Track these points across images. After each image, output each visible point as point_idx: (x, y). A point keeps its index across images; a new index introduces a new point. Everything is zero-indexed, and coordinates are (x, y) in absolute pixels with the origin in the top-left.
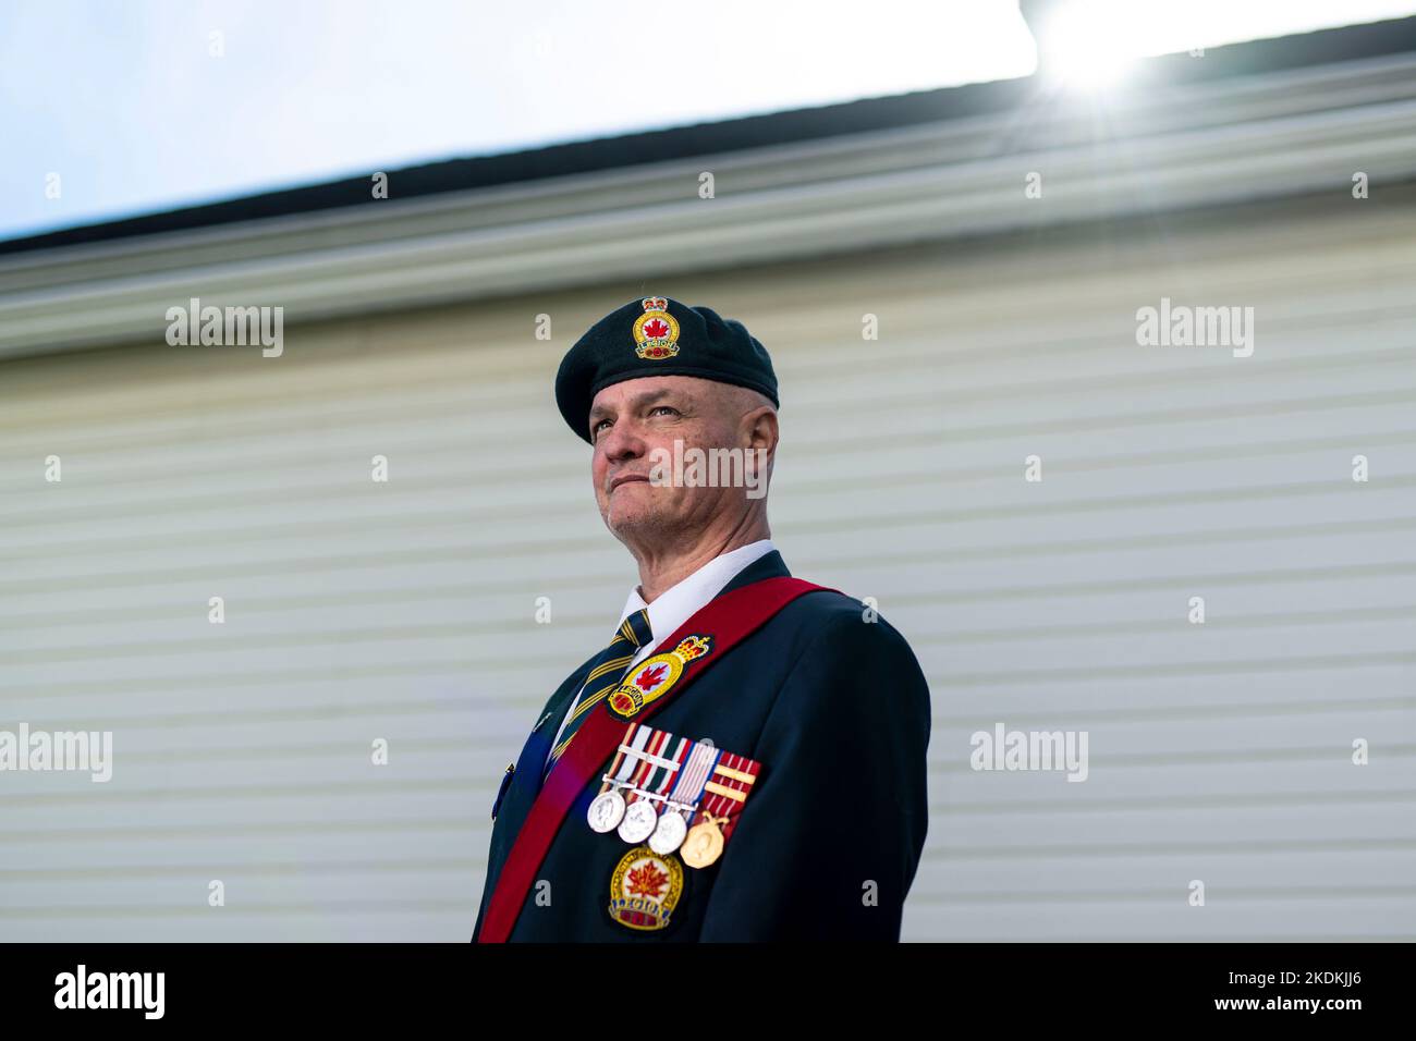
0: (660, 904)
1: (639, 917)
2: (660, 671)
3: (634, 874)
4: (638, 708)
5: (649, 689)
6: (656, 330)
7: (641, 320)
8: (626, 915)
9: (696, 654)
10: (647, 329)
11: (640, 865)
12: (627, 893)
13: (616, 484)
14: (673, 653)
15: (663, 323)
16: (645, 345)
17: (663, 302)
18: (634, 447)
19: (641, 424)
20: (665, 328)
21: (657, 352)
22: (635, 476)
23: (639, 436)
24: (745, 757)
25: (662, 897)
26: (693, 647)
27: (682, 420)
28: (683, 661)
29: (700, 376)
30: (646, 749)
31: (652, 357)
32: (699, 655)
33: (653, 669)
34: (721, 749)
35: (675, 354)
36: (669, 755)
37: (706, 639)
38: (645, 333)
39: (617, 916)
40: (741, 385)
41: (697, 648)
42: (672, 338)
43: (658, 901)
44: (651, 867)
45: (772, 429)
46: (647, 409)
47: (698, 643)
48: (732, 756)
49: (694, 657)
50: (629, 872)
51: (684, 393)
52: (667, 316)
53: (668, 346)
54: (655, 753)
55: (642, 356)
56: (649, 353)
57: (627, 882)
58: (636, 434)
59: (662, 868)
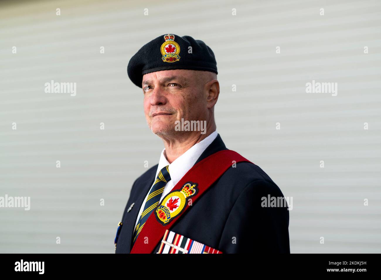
2: (176, 201)
4: (169, 219)
5: (172, 210)
6: (170, 49)
7: (163, 45)
9: (191, 193)
10: (167, 49)
13: (154, 115)
14: (181, 192)
15: (173, 46)
16: (166, 56)
17: (173, 37)
18: (162, 100)
19: (164, 89)
20: (174, 48)
21: (171, 59)
22: (163, 113)
23: (164, 95)
24: (215, 249)
26: (189, 190)
27: (182, 88)
28: (186, 197)
29: (188, 69)
30: (173, 243)
31: (169, 62)
32: (192, 194)
33: (173, 199)
34: (205, 244)
35: (178, 60)
36: (183, 246)
37: (194, 186)
38: (166, 51)
40: (205, 70)
41: (190, 190)
42: (177, 53)
45: (217, 88)
46: (167, 84)
47: (191, 188)
48: (210, 248)
49: (190, 195)
51: (182, 77)
52: (175, 43)
53: (176, 56)
54: (177, 245)
55: (165, 61)
56: (167, 59)
58: (163, 94)
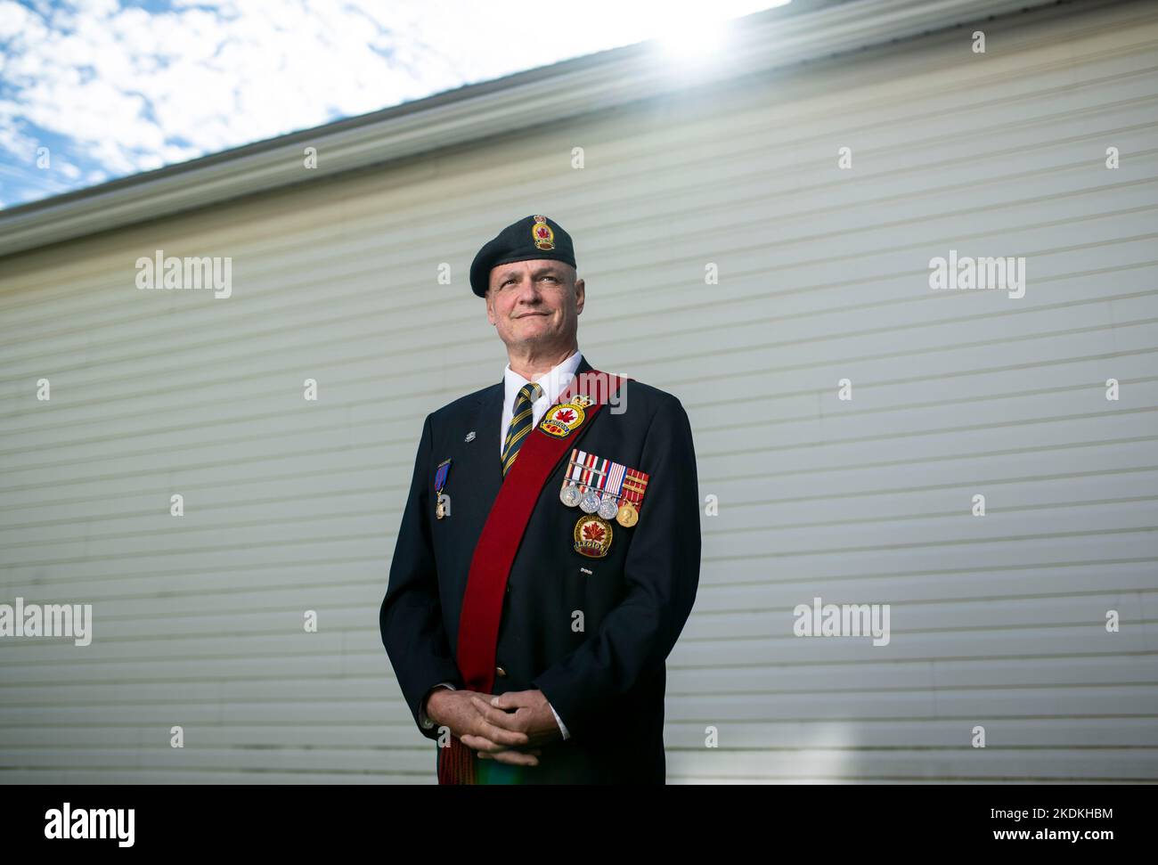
0: (601, 544)
1: (592, 551)
3: (587, 530)
6: (543, 234)
7: (535, 227)
8: (584, 550)
10: (539, 233)
11: (589, 524)
12: (584, 538)
15: (546, 231)
16: (539, 241)
17: (544, 219)
19: (538, 284)
20: (547, 234)
21: (545, 246)
23: (538, 291)
24: (640, 471)
25: (603, 541)
27: (558, 284)
29: (563, 261)
31: (543, 249)
34: (627, 467)
35: (553, 248)
36: (599, 468)
38: (538, 235)
39: (579, 550)
42: (551, 240)
43: (601, 543)
44: (595, 526)
46: (539, 278)
48: (634, 470)
50: (584, 528)
51: (559, 270)
52: (547, 227)
53: (550, 243)
54: (591, 466)
55: (538, 248)
56: (541, 246)
57: (583, 533)
59: (601, 526)
